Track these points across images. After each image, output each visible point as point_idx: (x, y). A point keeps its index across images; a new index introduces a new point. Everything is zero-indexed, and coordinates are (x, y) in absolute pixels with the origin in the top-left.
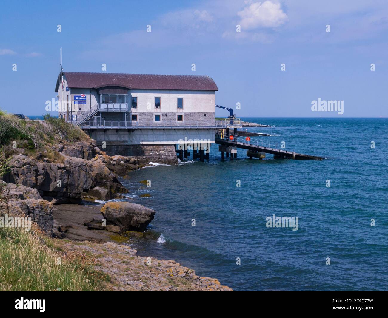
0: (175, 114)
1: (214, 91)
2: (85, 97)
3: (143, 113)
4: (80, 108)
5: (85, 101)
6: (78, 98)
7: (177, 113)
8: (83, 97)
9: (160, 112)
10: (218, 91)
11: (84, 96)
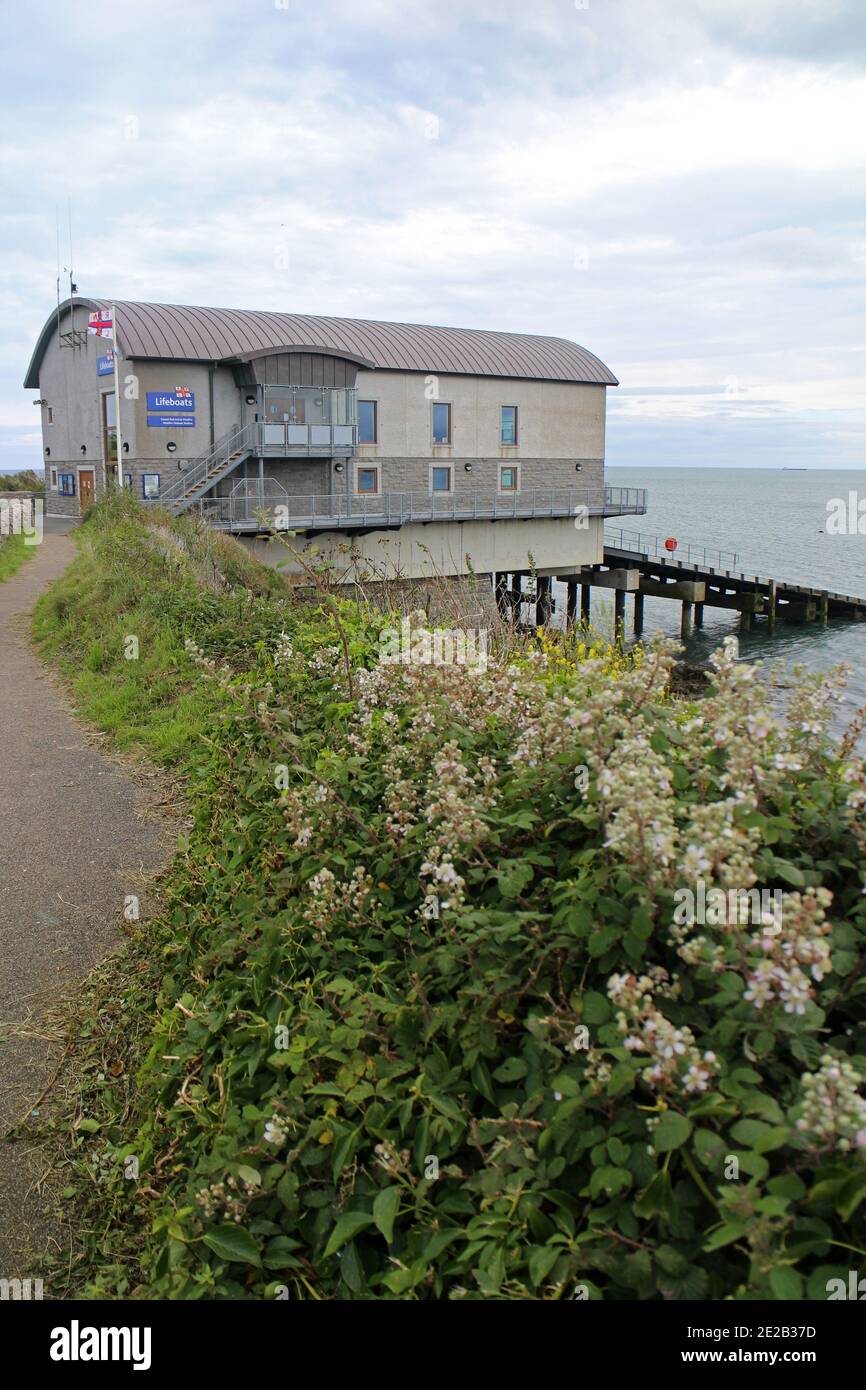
0: (496, 466)
1: (604, 385)
2: (188, 399)
3: (394, 460)
4: (173, 445)
5: (190, 414)
6: (164, 402)
7: (501, 460)
8: (183, 398)
9: (450, 459)
10: (616, 385)
11: (188, 395)
